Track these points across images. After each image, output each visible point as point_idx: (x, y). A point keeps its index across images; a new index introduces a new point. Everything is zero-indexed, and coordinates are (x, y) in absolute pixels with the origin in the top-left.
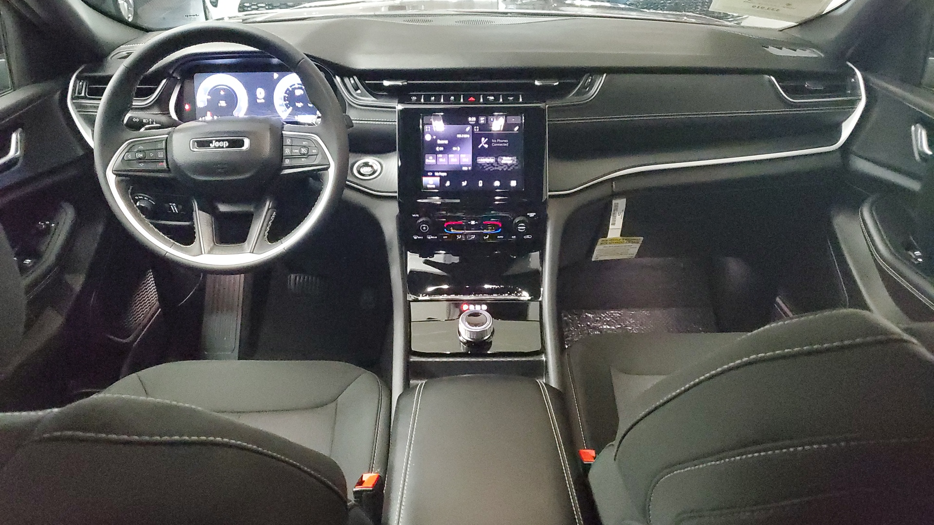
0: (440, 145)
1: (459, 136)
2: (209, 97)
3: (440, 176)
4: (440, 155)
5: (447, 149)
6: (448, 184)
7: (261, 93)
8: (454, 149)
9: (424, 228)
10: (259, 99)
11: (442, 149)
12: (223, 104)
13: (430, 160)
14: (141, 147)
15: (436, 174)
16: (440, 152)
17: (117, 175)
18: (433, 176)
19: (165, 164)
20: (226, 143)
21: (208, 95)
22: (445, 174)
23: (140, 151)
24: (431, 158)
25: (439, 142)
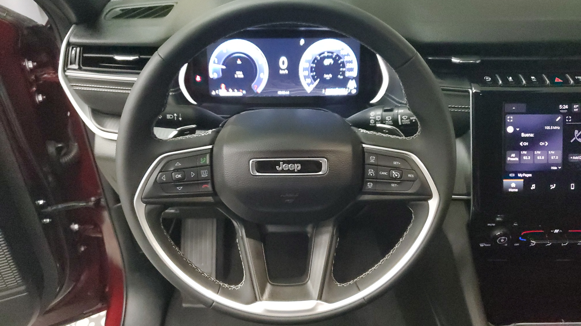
0: (525, 139)
1: (548, 128)
2: (224, 67)
3: (524, 178)
4: (525, 152)
5: (533, 145)
6: (533, 187)
7: (283, 62)
8: (542, 144)
9: (502, 240)
10: (282, 70)
11: (526, 144)
12: (239, 75)
13: (512, 158)
14: (178, 164)
15: (520, 175)
16: (524, 148)
17: (147, 203)
18: (516, 177)
19: (209, 187)
20: (298, 167)
21: (223, 64)
22: (530, 175)
23: (177, 170)
24: (513, 155)
25: (523, 135)
